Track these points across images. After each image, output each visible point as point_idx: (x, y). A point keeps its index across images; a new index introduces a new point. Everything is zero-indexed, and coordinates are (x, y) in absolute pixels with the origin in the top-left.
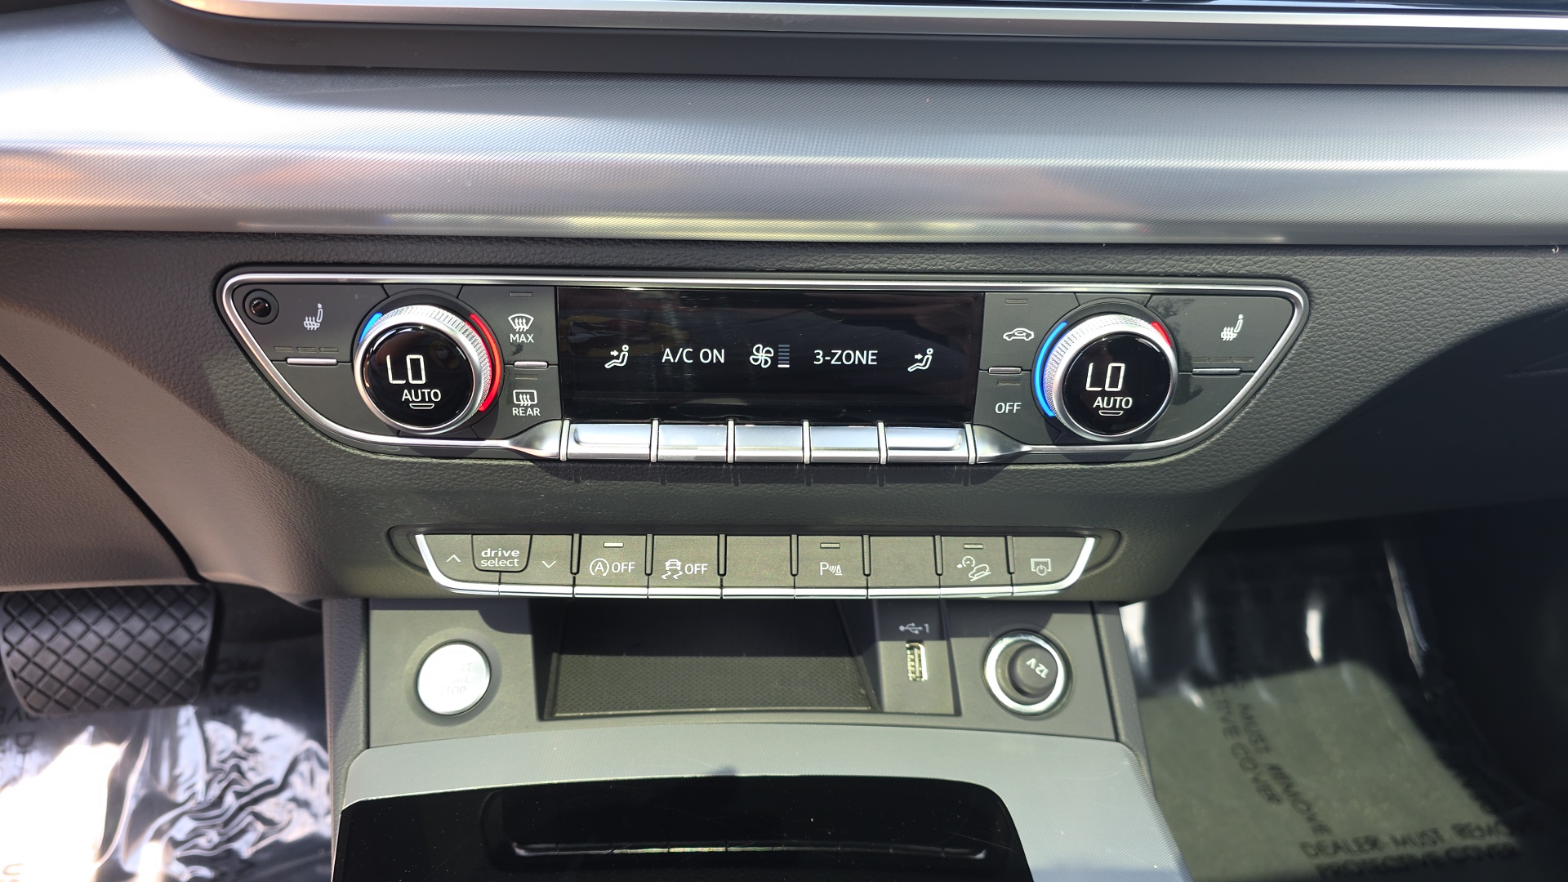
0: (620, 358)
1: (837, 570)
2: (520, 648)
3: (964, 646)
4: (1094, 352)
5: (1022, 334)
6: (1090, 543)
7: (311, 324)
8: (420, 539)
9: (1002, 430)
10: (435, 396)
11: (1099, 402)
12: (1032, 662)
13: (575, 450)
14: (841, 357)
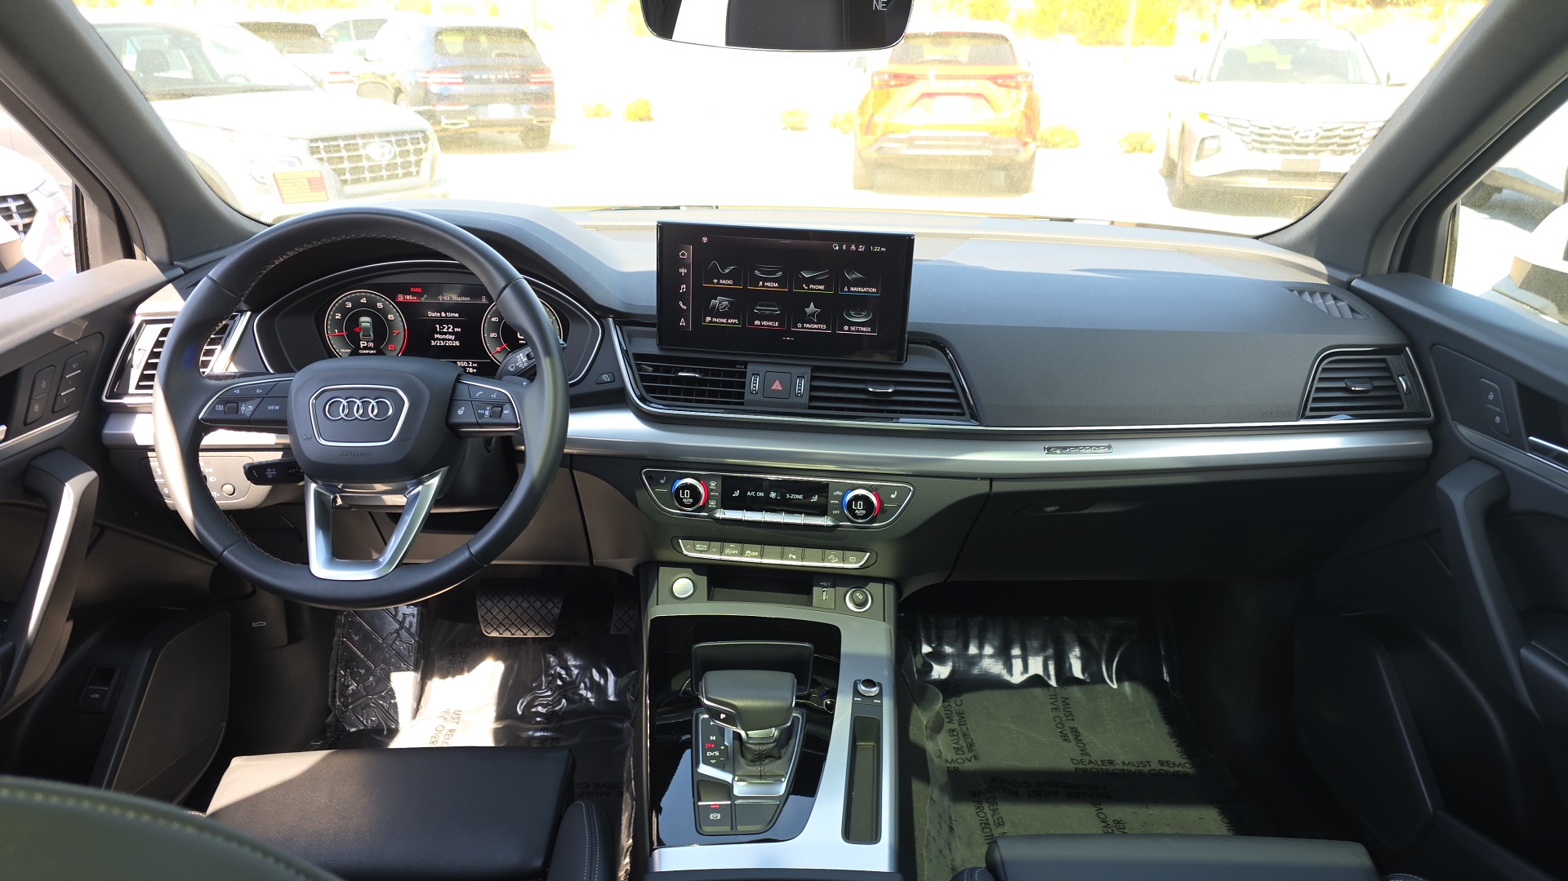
0: (737, 494)
1: (794, 557)
2: (703, 580)
3: (840, 590)
4: (857, 498)
5: (838, 493)
6: (868, 554)
7: (662, 481)
8: (680, 541)
9: (835, 517)
10: (691, 500)
11: (857, 511)
12: (858, 594)
13: (724, 516)
14: (794, 496)
